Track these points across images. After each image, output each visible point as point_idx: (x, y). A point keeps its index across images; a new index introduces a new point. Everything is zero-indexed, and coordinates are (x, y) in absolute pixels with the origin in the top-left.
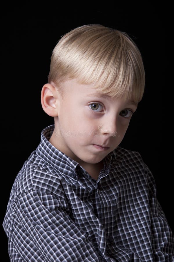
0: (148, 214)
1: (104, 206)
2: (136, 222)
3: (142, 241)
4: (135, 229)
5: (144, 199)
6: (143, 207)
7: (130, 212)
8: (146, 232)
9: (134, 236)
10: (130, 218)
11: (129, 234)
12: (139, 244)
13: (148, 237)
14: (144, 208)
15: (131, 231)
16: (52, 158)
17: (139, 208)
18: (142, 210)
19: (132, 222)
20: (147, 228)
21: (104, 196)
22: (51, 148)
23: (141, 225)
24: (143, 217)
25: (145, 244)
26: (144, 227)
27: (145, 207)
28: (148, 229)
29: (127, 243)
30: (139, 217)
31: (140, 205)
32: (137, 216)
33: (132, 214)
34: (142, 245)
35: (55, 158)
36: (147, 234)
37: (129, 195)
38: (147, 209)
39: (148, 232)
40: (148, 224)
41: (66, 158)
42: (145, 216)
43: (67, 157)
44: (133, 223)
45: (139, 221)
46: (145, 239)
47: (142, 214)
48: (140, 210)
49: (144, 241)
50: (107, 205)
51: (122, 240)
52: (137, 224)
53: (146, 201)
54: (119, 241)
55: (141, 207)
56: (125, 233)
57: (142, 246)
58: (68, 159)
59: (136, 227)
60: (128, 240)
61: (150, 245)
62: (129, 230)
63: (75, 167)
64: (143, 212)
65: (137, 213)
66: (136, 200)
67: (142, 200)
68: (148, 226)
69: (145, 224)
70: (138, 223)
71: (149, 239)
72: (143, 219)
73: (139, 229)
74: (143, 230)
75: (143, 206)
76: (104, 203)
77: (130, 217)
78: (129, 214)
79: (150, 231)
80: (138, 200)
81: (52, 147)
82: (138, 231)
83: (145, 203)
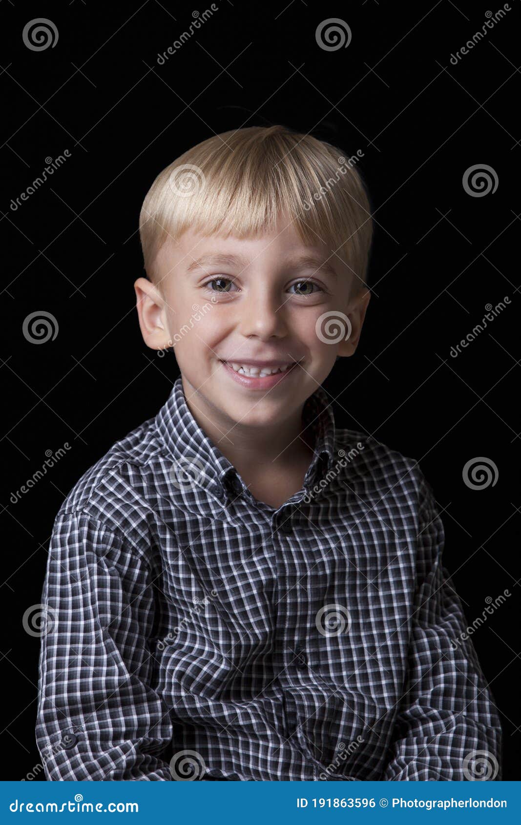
0: (406, 614)
1: (287, 571)
2: (373, 625)
3: (377, 676)
4: (367, 643)
5: (405, 575)
6: (397, 595)
7: (365, 599)
8: (391, 655)
9: (361, 658)
10: (360, 613)
11: (349, 652)
12: (368, 681)
13: (393, 668)
14: (401, 597)
15: (355, 644)
16: (180, 439)
17: (387, 593)
18: (394, 601)
19: (364, 624)
20: (396, 647)
21: (293, 550)
22: (184, 417)
23: (382, 637)
24: (392, 618)
25: (384, 682)
26: (389, 643)
27: (403, 594)
28: (399, 649)
29: (341, 671)
30: (382, 616)
31: (392, 588)
32: (379, 612)
33: (367, 605)
34: (375, 684)
35: (187, 441)
36: (392, 661)
37: (371, 558)
38: (407, 599)
39: (397, 655)
40: (400, 638)
41: (209, 446)
42: (397, 617)
43: (212, 447)
44: (364, 628)
45: (380, 625)
46: (385, 672)
47: (390, 611)
48: (389, 598)
49: (382, 675)
50: (296, 572)
51: (330, 662)
52: (375, 632)
53: (410, 582)
54: (322, 663)
55: (393, 592)
56: (341, 647)
57: (374, 686)
58: (211, 451)
59: (371, 638)
60: (343, 666)
61: (394, 688)
62: (352, 642)
63: (223, 473)
64: (395, 605)
65: (380, 604)
66: (385, 574)
67: (400, 576)
68: (401, 642)
69: (394, 636)
70: (376, 630)
71: (394, 674)
72: (392, 623)
73: (377, 644)
74: (385, 649)
75: (399, 591)
76: (287, 567)
77: (362, 610)
78: (359, 604)
79: (402, 655)
80: (390, 573)
81: (185, 415)
82: (372, 649)
83: (404, 584)
